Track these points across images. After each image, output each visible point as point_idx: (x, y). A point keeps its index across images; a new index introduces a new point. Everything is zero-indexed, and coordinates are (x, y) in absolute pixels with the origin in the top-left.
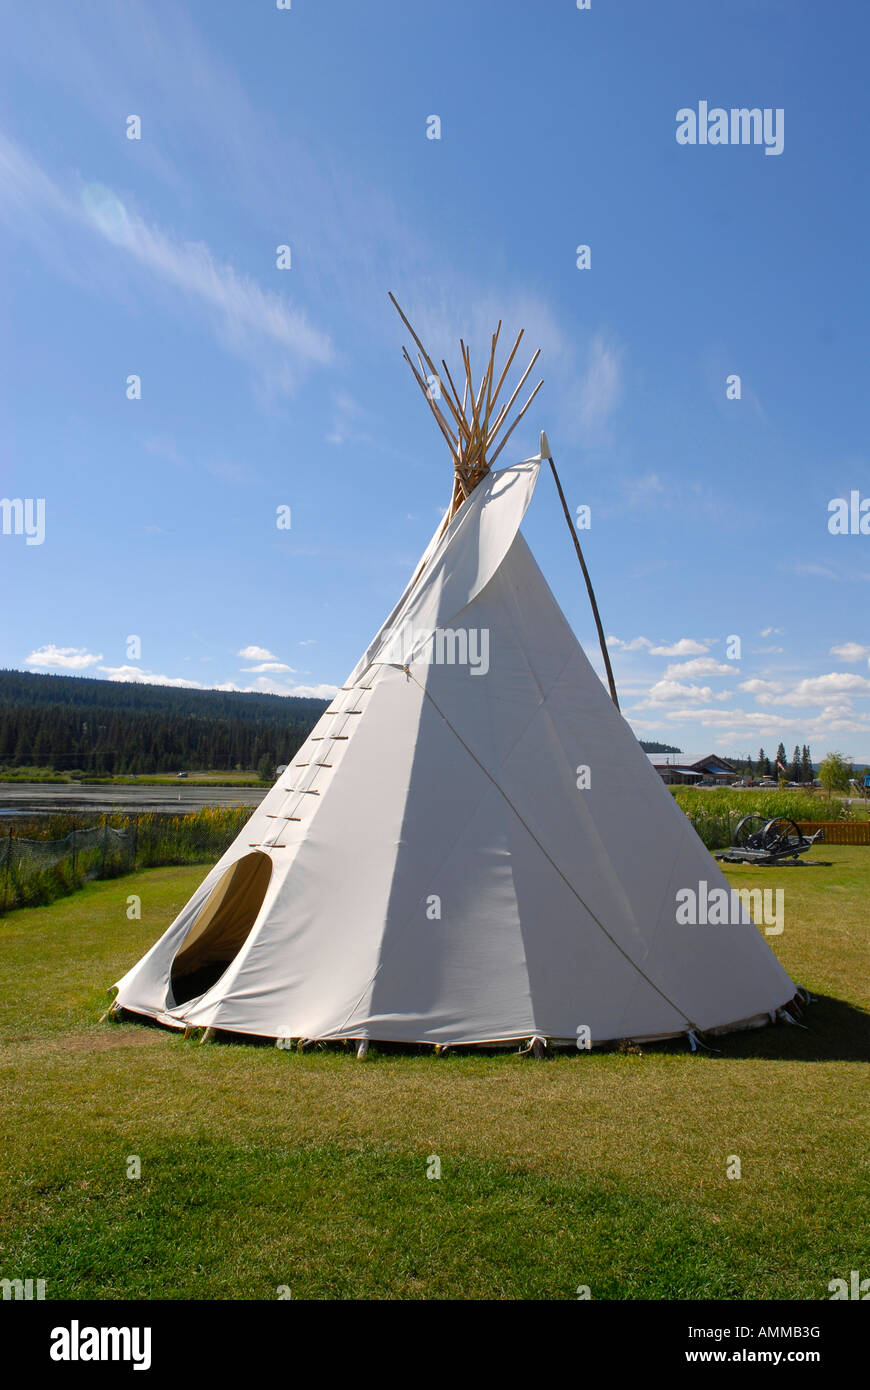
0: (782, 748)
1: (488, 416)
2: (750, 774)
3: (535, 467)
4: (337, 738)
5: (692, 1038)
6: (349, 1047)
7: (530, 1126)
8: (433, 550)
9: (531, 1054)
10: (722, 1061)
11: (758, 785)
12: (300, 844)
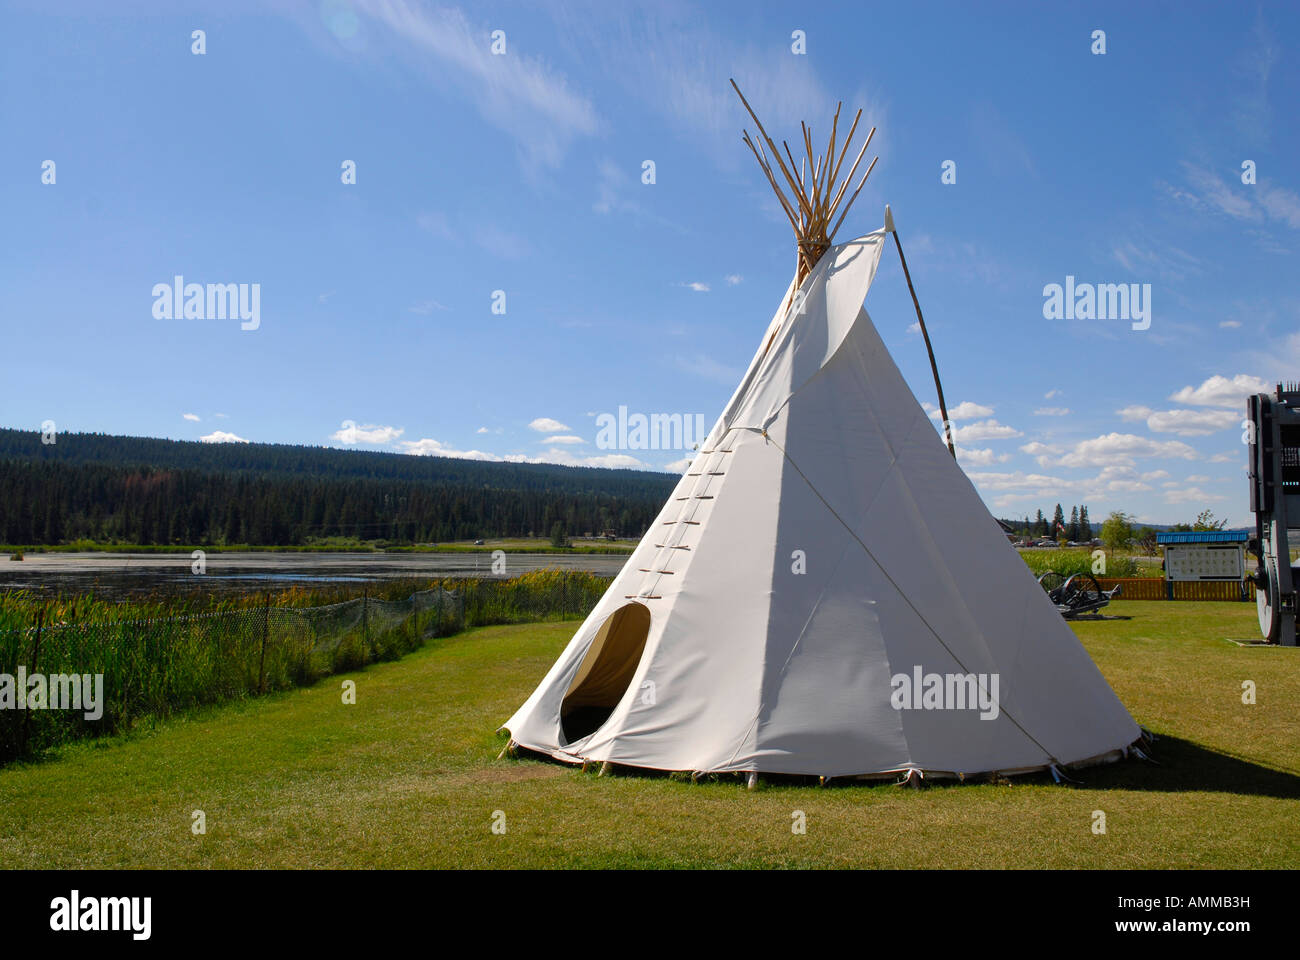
0: (1059, 509)
1: (829, 191)
2: (1028, 534)
3: (880, 240)
4: (702, 498)
5: (1055, 772)
6: (740, 778)
7: (930, 846)
8: (780, 320)
9: (908, 785)
10: (1089, 792)
11: (1037, 545)
12: (676, 595)
